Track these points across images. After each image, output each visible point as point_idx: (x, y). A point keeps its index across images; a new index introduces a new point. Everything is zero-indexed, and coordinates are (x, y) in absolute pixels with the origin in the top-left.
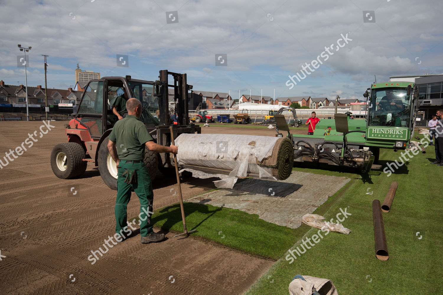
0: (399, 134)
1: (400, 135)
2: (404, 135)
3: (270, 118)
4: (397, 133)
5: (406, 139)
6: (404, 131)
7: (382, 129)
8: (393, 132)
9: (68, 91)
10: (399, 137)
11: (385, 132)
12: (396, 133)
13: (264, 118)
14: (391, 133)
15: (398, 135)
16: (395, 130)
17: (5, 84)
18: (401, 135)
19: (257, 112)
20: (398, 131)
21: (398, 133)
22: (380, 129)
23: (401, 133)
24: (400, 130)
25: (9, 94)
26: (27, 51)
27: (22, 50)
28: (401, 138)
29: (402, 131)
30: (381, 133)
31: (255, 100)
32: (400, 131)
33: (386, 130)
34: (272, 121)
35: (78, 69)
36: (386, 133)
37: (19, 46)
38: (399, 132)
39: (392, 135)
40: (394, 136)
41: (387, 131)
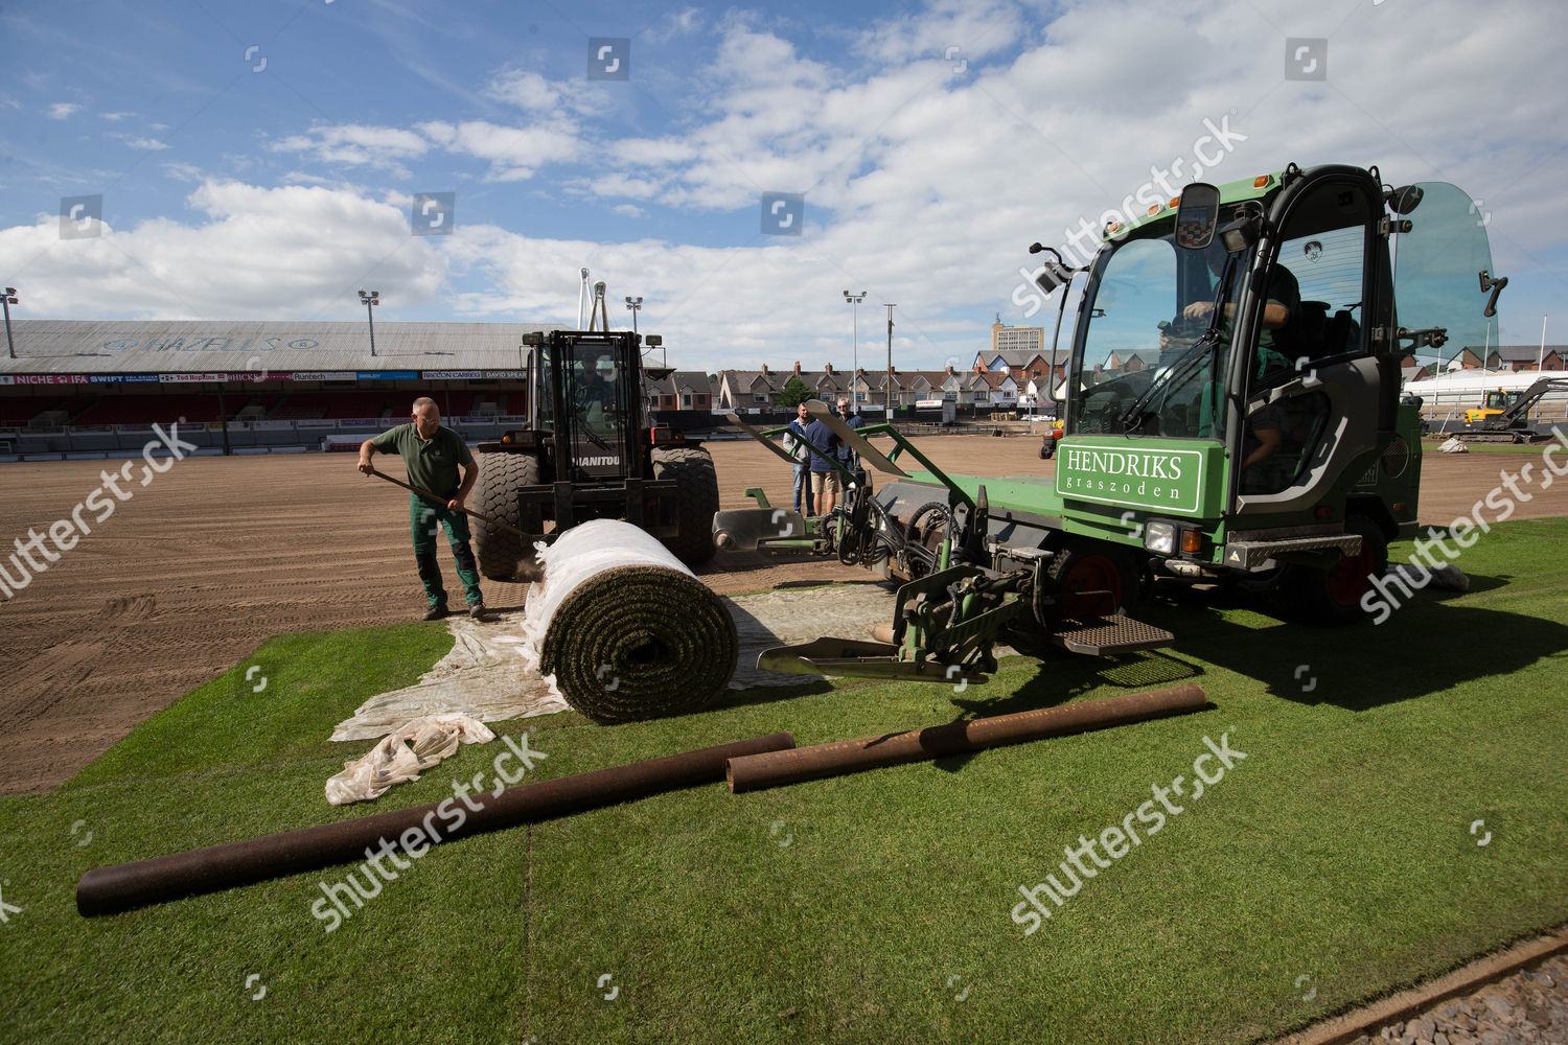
0: (1163, 476)
1: (1167, 485)
2: (1185, 485)
3: (1487, 416)
4: (1154, 475)
5: (1195, 510)
6: (1188, 464)
7: (1100, 452)
8: (1140, 467)
9: (946, 373)
10: (1164, 499)
11: (1108, 469)
12: (1150, 470)
13: (1462, 417)
14: (1129, 473)
15: (1158, 481)
16: (1147, 457)
17: (834, 369)
18: (1175, 484)
19: (1464, 398)
20: (1159, 460)
21: (1158, 473)
22: (1091, 450)
23: (1174, 474)
24: (1170, 456)
25: (838, 389)
26: (859, 301)
27: (849, 301)
28: (1174, 503)
29: (1176, 462)
30: (1094, 470)
31: (1514, 362)
32: (1169, 460)
33: (1112, 455)
34: (1497, 427)
35: (998, 324)
36: (1111, 472)
37: (846, 293)
38: (1166, 467)
39: (1135, 481)
40: (1142, 490)
41: (1117, 462)
